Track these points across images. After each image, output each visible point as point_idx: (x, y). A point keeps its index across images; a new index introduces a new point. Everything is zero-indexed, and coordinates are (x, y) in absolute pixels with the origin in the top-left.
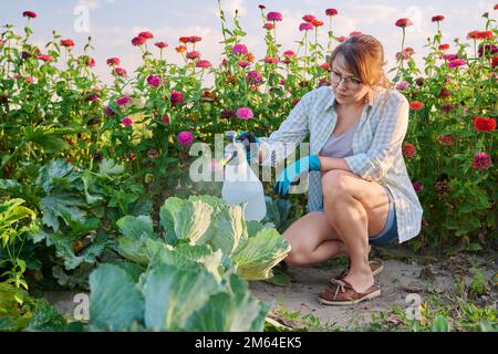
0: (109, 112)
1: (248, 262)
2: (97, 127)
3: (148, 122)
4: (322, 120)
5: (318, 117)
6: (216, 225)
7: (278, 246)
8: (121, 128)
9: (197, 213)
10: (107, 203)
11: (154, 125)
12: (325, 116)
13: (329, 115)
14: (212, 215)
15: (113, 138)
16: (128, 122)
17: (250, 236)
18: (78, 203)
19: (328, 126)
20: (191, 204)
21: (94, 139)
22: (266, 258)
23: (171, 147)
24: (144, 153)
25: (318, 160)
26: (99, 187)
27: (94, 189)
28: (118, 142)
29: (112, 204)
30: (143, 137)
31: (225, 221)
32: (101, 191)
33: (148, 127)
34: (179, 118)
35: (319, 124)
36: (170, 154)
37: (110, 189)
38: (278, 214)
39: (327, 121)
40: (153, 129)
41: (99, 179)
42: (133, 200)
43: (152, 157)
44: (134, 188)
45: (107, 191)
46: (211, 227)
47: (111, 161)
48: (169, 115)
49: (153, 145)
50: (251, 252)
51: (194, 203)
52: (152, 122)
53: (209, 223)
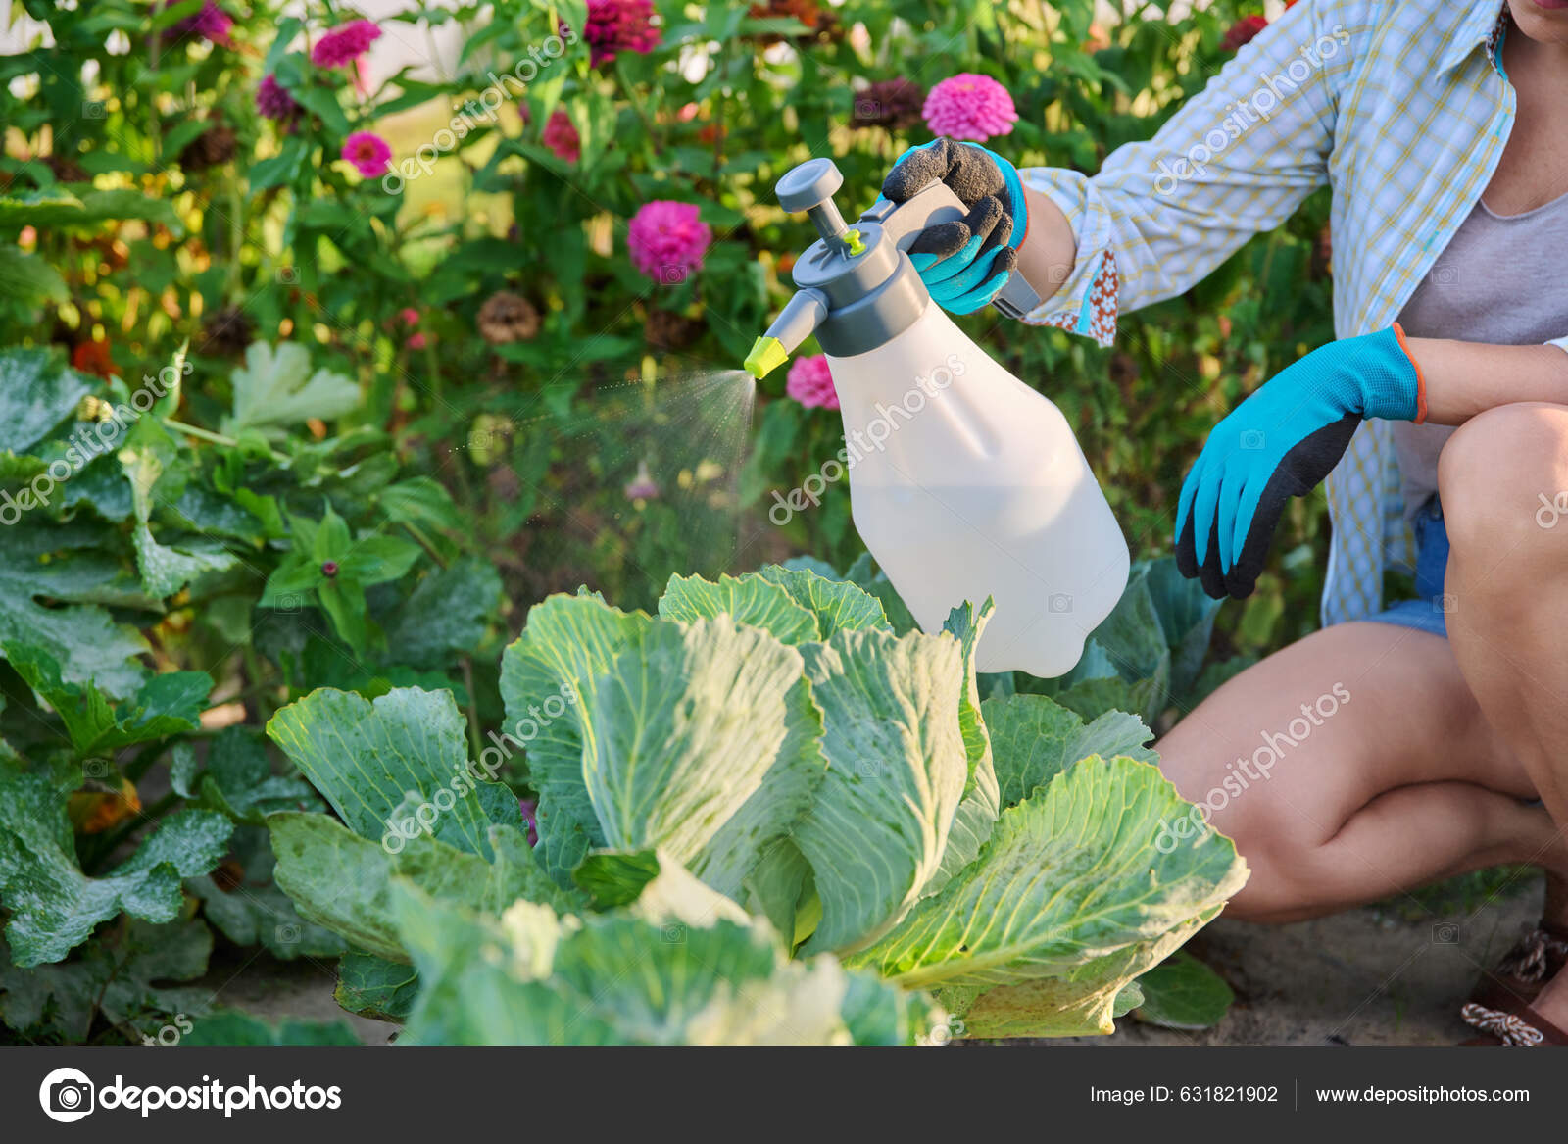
0: (277, 101)
1: (1004, 952)
2: (236, 184)
3: (481, 153)
4: (1423, 130)
5: (1402, 107)
6: (820, 752)
7: (1173, 865)
8: (338, 184)
9: (709, 687)
10: (258, 587)
11: (515, 165)
12: (1441, 106)
13: (1464, 98)
14: (794, 697)
15: (303, 239)
16: (373, 156)
17: (1008, 802)
18: (106, 586)
19: (1462, 156)
20: (672, 638)
21: (216, 239)
22: (1104, 934)
23: (599, 280)
24: (465, 312)
25: (1406, 361)
26: (216, 502)
27: (187, 513)
28: (329, 256)
29: (282, 592)
30: (459, 229)
31: (868, 726)
32: (226, 522)
33: (483, 181)
34: (630, 130)
35: (1407, 152)
36: (596, 318)
37: (271, 508)
38: (1155, 638)
39: (1453, 129)
40: (509, 184)
41: (216, 458)
42: (392, 569)
43: (501, 333)
44: (405, 504)
45: (256, 521)
46: (791, 759)
47: (293, 355)
48: (581, 113)
49: (511, 274)
50: (1020, 894)
51: (692, 633)
52: (504, 151)
53: (773, 738)
